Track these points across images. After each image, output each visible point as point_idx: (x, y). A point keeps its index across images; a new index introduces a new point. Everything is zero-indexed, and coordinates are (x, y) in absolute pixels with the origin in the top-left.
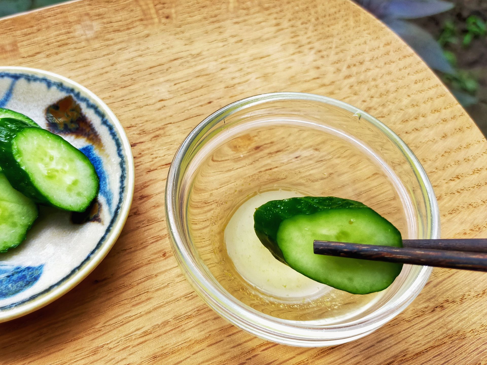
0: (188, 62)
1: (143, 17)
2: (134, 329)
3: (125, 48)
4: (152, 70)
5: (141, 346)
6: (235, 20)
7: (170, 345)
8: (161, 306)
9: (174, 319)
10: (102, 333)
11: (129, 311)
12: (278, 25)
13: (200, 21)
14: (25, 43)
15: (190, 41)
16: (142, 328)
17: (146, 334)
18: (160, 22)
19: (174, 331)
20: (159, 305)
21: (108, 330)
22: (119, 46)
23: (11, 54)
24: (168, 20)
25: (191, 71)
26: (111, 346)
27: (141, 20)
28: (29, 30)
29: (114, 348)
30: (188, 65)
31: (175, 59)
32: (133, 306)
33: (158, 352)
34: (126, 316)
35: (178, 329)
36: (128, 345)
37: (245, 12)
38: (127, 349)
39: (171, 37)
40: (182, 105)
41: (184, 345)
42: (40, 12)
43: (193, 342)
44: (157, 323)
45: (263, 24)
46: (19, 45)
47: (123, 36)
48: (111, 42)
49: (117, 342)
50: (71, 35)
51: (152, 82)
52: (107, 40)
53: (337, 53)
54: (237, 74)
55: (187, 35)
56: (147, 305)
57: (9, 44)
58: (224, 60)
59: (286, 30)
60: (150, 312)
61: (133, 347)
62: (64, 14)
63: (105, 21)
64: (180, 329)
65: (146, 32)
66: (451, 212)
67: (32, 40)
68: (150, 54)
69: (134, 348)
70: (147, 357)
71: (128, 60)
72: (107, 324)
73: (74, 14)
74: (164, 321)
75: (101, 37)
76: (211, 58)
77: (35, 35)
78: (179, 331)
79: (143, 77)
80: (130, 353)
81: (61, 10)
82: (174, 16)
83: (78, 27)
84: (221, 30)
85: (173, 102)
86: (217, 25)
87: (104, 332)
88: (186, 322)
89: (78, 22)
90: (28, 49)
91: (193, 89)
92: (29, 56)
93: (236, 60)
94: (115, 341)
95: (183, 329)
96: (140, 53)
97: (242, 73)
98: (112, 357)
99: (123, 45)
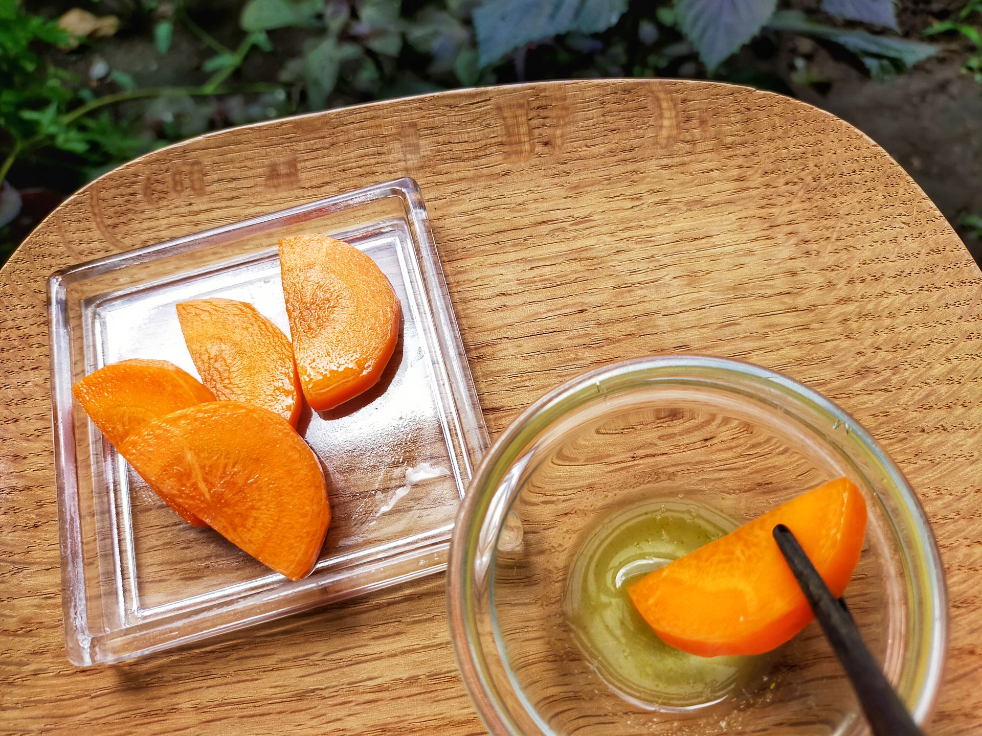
0: (563, 230)
1: (504, 139)
2: (365, 676)
3: (464, 192)
4: (501, 237)
5: (367, 706)
6: (665, 162)
7: (411, 717)
8: (413, 651)
9: (428, 676)
10: (318, 670)
11: (365, 645)
12: (740, 179)
13: (603, 156)
14: (308, 164)
15: (577, 191)
16: (377, 678)
17: (380, 689)
18: (532, 150)
19: (422, 696)
20: (411, 648)
21: (327, 668)
22: (456, 187)
23: (285, 179)
24: (546, 149)
25: (564, 247)
26: (325, 693)
27: (501, 144)
28: (319, 144)
29: (329, 697)
30: (562, 236)
31: (543, 223)
32: (374, 638)
33: (391, 723)
34: (357, 652)
35: (429, 695)
36: (351, 699)
37: (687, 147)
38: (347, 706)
39: (546, 181)
40: (535, 308)
41: (432, 723)
42: (338, 114)
43: (447, 721)
44: (400, 676)
45: (714, 174)
46: (299, 166)
47: (466, 169)
48: (444, 178)
49: (335, 689)
50: (383, 158)
51: (495, 259)
52: (439, 173)
53: (836, 252)
54: (643, 266)
55: (574, 179)
56: (393, 642)
57: (284, 163)
58: (627, 234)
59: (754, 192)
60: (395, 655)
61: (356, 705)
62: (377, 122)
63: (440, 139)
64: (432, 695)
65: (506, 166)
66: (960, 605)
67: (321, 160)
68: (503, 206)
69: (358, 707)
70: (372, 726)
71: (465, 213)
72: (328, 658)
73: (392, 123)
74: (412, 675)
75: (429, 166)
76: (605, 229)
77: (325, 152)
78: (431, 698)
79: (482, 248)
80: (351, 713)
81: (373, 113)
82: (559, 141)
83: (396, 145)
84: (635, 177)
85: (519, 300)
86: (630, 167)
87: (321, 669)
88: (444, 687)
89: (398, 137)
90: (312, 174)
91: (559, 281)
92: (312, 187)
93: (648, 239)
94: (334, 687)
95: (437, 696)
96: (488, 203)
97: (651, 265)
98: (323, 711)
99: (463, 186)
